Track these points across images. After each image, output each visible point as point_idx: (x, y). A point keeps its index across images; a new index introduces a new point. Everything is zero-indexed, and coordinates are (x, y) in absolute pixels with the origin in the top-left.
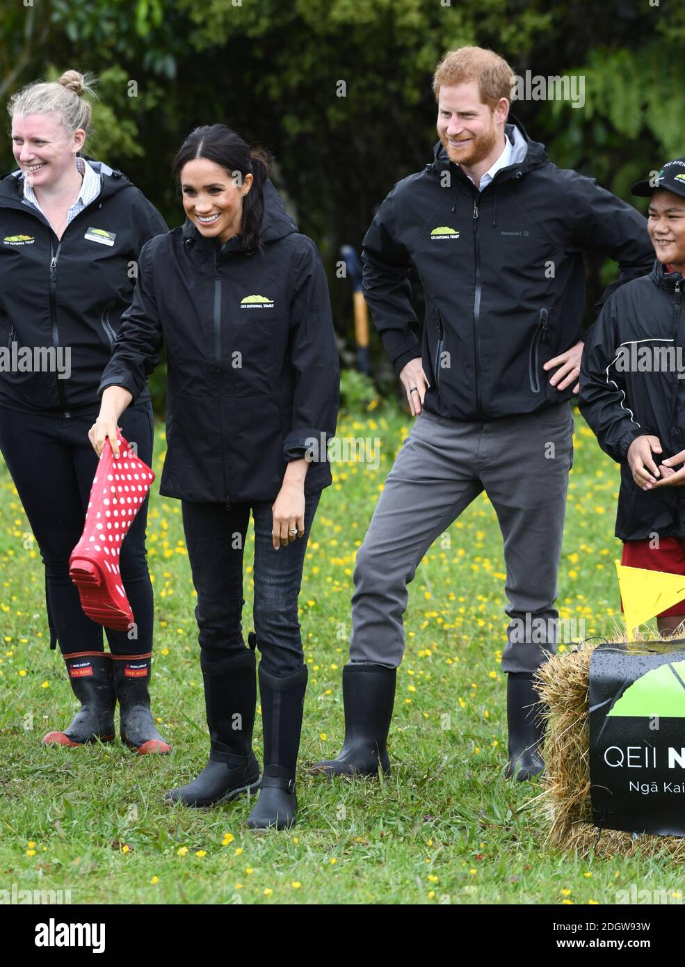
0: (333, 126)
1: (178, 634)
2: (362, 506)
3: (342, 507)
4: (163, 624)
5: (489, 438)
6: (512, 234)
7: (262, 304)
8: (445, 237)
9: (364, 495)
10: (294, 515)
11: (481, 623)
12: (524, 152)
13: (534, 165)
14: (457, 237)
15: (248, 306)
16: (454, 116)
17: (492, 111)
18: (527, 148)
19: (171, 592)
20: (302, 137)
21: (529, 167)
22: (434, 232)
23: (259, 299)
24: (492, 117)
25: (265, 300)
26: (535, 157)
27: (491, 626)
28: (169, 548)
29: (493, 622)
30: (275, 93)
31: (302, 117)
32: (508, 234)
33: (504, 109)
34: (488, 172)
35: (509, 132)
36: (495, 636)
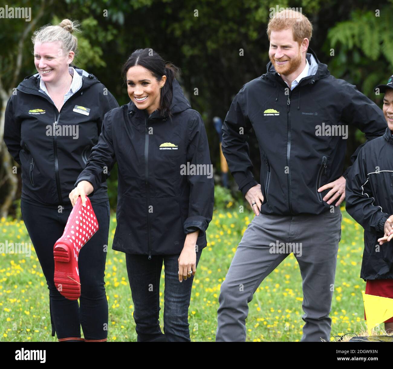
0: (210, 51)
1: (121, 329)
2: (223, 260)
3: (212, 260)
4: (113, 323)
5: (295, 224)
6: (308, 114)
7: (171, 147)
8: (271, 115)
9: (225, 254)
10: (190, 263)
11: (287, 325)
12: (316, 69)
13: (321, 76)
14: (278, 115)
15: (164, 149)
16: (279, 48)
17: (300, 45)
18: (317, 67)
19: (118, 305)
20: (193, 57)
21: (318, 77)
22: (266, 112)
23: (170, 145)
24: (299, 48)
25: (173, 145)
26: (322, 72)
27: (293, 326)
28: (117, 281)
29: (295, 324)
30: (178, 33)
31: (193, 46)
32: (306, 114)
33: (306, 44)
34: (295, 80)
35: (308, 58)
36: (296, 332)
